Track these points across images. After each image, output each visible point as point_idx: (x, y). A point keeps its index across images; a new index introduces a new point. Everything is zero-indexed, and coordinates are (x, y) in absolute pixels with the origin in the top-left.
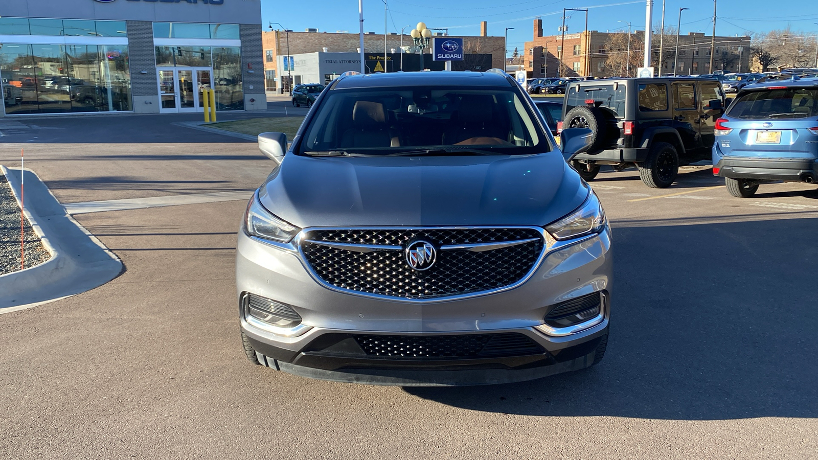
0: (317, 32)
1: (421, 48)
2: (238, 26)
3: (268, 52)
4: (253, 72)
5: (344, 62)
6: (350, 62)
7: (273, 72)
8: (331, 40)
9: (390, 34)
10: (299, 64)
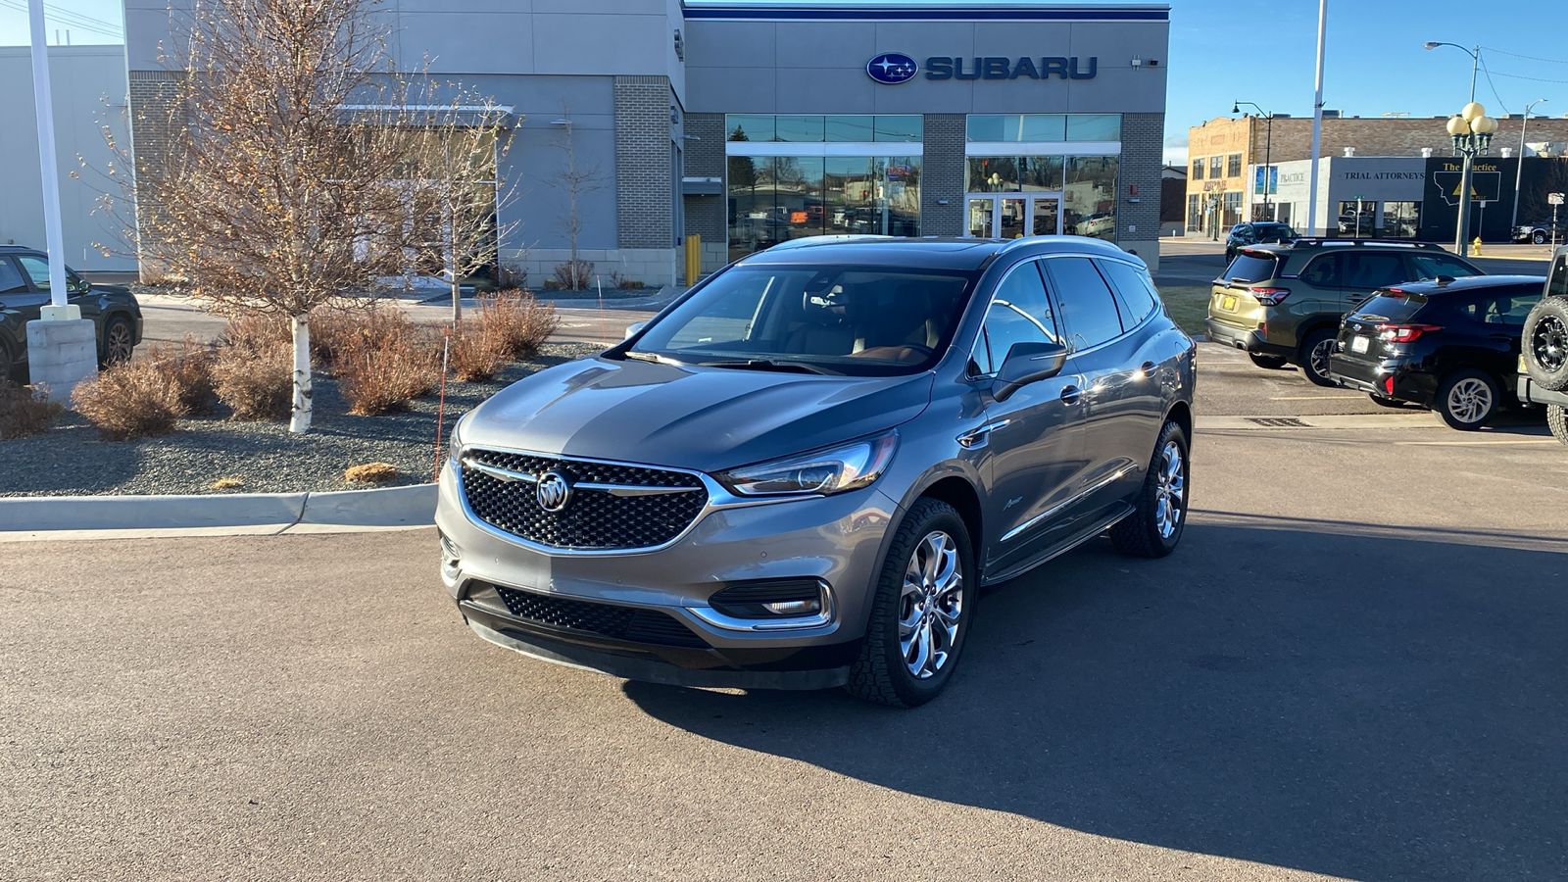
0: (1340, 117)
1: (1468, 156)
2: (1118, 118)
3: (1214, 160)
4: (1138, 200)
5: (1384, 176)
6: (1398, 176)
7: (1239, 196)
8: (1367, 132)
9: (1508, 117)
10: (1289, 179)
